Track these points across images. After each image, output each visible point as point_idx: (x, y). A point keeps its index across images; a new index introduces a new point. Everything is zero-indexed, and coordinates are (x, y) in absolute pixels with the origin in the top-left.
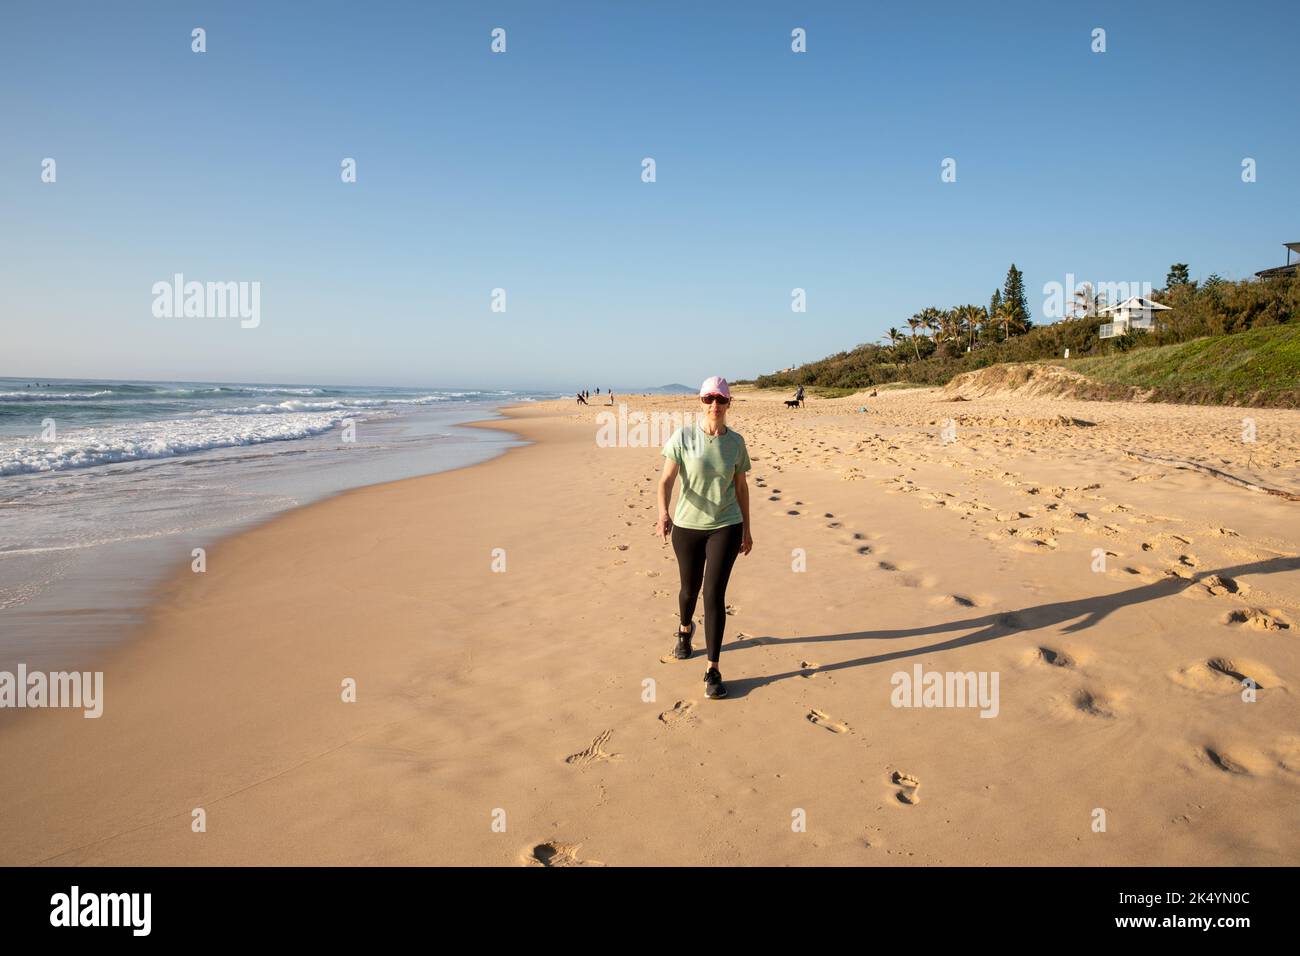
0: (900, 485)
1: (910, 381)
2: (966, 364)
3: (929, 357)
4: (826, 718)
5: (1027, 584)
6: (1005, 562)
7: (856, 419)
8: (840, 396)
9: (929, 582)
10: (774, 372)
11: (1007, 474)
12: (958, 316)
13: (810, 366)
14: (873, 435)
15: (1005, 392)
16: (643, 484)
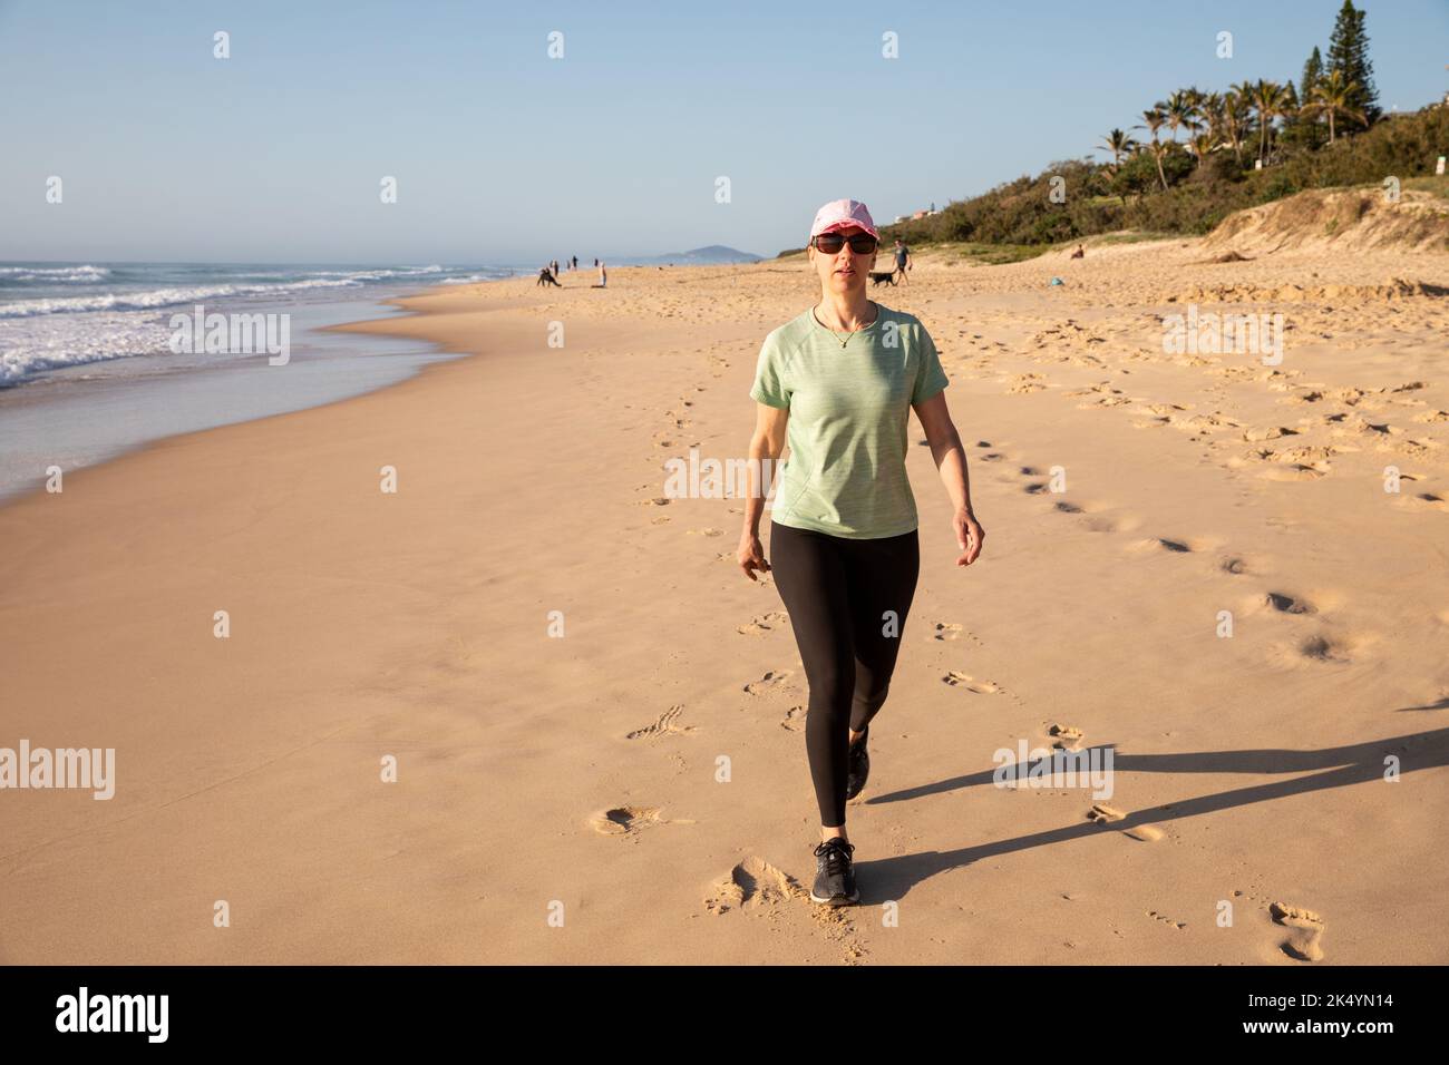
0: (1101, 396)
1: (1147, 228)
2: (1251, 192)
3: (1182, 182)
4: (968, 679)
5: (1272, 521)
6: (1245, 495)
7: (1041, 297)
8: (1017, 259)
9: (1127, 524)
10: (897, 220)
11: (1276, 373)
12: (1240, 103)
13: (962, 205)
14: (1063, 321)
15: (1319, 242)
16: (681, 411)
